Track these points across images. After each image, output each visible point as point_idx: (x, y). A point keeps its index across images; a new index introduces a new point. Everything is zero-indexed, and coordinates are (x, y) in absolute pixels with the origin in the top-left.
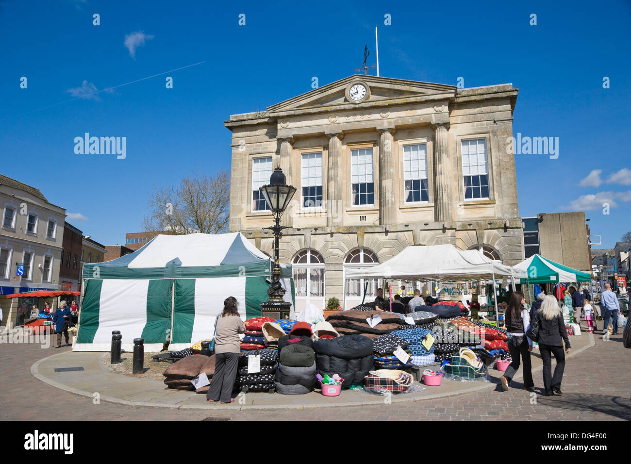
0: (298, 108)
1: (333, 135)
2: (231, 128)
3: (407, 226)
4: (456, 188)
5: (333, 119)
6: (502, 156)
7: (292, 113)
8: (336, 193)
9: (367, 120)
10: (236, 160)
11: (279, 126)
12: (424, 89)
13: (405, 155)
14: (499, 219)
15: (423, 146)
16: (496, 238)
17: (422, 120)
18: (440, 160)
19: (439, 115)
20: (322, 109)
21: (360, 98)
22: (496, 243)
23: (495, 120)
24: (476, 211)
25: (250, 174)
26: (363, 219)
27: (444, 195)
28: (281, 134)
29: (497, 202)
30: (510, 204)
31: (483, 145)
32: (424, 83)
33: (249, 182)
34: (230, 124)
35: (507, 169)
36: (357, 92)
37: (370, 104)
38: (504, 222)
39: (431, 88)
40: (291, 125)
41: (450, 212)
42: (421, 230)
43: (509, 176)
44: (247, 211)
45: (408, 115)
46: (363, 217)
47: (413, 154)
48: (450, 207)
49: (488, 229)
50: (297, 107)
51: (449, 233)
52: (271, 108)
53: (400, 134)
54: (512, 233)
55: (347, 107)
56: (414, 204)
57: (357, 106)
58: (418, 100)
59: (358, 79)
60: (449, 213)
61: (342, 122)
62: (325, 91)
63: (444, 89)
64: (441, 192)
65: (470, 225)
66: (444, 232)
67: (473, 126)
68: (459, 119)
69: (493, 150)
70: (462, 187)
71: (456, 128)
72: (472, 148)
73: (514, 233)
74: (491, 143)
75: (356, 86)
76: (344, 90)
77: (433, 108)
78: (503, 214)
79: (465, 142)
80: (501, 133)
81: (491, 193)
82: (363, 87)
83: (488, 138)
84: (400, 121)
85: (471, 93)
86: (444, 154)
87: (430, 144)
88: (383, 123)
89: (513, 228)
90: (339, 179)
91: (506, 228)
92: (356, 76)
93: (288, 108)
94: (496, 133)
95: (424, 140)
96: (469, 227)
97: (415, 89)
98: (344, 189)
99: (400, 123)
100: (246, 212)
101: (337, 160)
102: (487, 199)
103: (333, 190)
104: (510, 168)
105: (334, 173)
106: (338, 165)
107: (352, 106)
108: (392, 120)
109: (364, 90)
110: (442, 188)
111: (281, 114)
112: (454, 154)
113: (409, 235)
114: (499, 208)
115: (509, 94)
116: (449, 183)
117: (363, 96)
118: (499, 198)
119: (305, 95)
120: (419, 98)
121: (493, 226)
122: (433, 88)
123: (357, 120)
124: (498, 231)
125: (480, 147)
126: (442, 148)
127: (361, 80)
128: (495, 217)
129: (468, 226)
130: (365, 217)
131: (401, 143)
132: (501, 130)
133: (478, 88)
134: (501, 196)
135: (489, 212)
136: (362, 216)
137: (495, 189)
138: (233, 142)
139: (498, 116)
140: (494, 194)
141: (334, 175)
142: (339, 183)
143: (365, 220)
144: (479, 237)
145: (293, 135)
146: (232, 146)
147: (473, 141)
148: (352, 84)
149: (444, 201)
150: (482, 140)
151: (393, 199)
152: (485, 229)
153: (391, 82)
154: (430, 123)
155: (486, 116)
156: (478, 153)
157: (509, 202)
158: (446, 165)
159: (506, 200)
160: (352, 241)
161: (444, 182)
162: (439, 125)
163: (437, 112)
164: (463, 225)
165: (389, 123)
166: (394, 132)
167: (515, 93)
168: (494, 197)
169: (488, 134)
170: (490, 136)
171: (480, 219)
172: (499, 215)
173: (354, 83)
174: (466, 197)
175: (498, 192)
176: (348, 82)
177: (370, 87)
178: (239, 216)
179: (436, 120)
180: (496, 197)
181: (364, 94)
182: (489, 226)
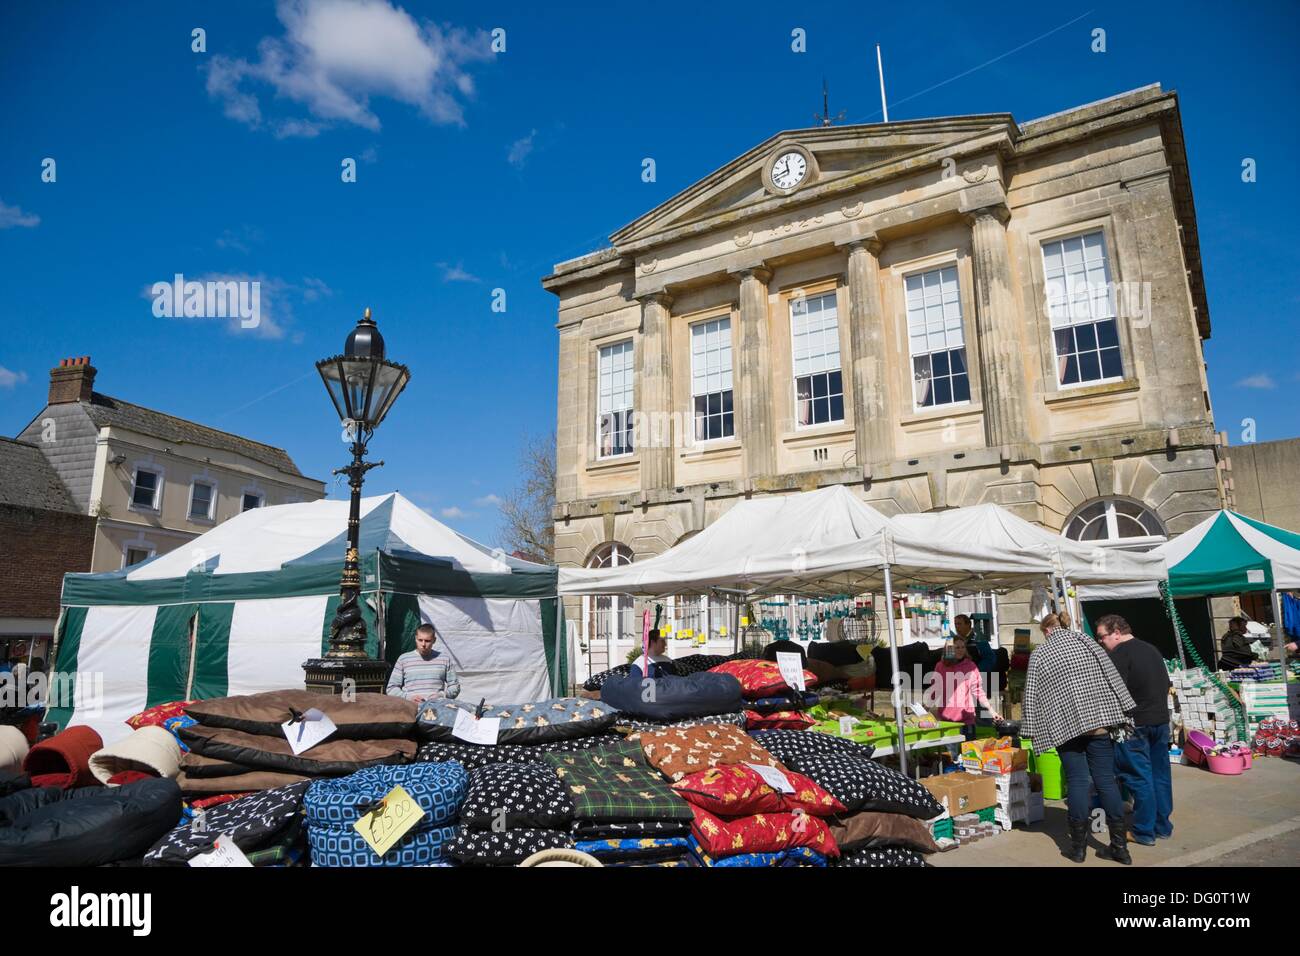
0: (671, 227)
1: (745, 274)
2: (557, 291)
3: (913, 463)
4: (1034, 362)
5: (743, 239)
6: (1149, 268)
8: (755, 402)
9: (814, 230)
10: (566, 354)
11: (638, 271)
12: (933, 136)
13: (910, 298)
14: (1152, 427)
15: (950, 270)
16: (1147, 477)
17: (937, 208)
18: (987, 297)
19: (976, 190)
20: (718, 220)
21: (794, 183)
22: (1148, 491)
23: (1123, 179)
24: (1090, 412)
25: (593, 382)
26: (821, 457)
27: (999, 381)
28: (643, 286)
29: (1144, 384)
30: (1180, 387)
31: (1098, 248)
32: (932, 121)
33: (592, 396)
34: (553, 283)
35: (1163, 297)
36: (788, 170)
37: (816, 191)
38: (1165, 435)
40: (662, 264)
41: (1019, 420)
42: (948, 471)
43: (1173, 314)
44: (588, 459)
45: (904, 203)
46: (821, 451)
47: (929, 293)
48: (1017, 407)
49: (1123, 456)
50: (668, 225)
51: (1017, 473)
52: (618, 236)
53: (894, 251)
54: (1189, 462)
55: (767, 206)
56: (936, 409)
57: (788, 200)
58: (921, 164)
59: (788, 141)
60: (1015, 424)
61: (763, 242)
62: (722, 179)
63: (981, 127)
64: (993, 373)
65: (1075, 449)
66: (1005, 472)
67: (1069, 203)
68: (1032, 194)
69: (1123, 256)
70: (1048, 357)
71: (1025, 215)
72: (1070, 258)
73: (1195, 460)
74: (1118, 238)
75: (784, 158)
76: (760, 171)
77: (962, 175)
78: (1162, 415)
79: (1050, 246)
80: (1141, 210)
81: (1126, 363)
82: (799, 157)
83: (1109, 227)
84: (887, 219)
85: (1055, 125)
86: (995, 280)
87: (964, 263)
88: (849, 230)
89: (1192, 448)
90: (760, 369)
91: (1171, 451)
92: (783, 136)
93: (650, 229)
94: (1127, 211)
95: (950, 256)
96: (1072, 456)
97: (913, 139)
98: (777, 390)
99: (887, 222)
100: (586, 461)
101: (756, 327)
102: (1118, 379)
103: (749, 396)
104: (1172, 295)
105: (750, 357)
106: (758, 339)
107: (779, 202)
108: (869, 220)
109: (803, 162)
110: (994, 363)
111: (638, 245)
112: (1025, 278)
113: (919, 486)
114: (1150, 399)
115: (1151, 109)
116: (1011, 349)
117: (802, 177)
118: (1148, 373)
119: (683, 197)
120: (923, 157)
121: (1135, 447)
122: (955, 128)
123: (793, 232)
124: (1151, 460)
125: (1093, 254)
126: (988, 266)
127: (794, 141)
128: (1140, 423)
129: (1071, 452)
130: (826, 450)
131: (896, 271)
132: (1141, 203)
133: (1072, 110)
134: (1153, 368)
135: (1125, 413)
136: (818, 449)
137: (1136, 352)
138: (560, 319)
139: (1128, 169)
140: (1134, 365)
141: (750, 361)
142: (760, 378)
143: (826, 457)
144: (1103, 478)
145: (666, 286)
146: (559, 327)
147: (1072, 241)
148: (774, 156)
149: (1002, 395)
150: (1095, 236)
151: (881, 404)
152: (1115, 458)
153: (858, 133)
154: (956, 212)
155: (1098, 175)
156: (1087, 269)
157: (1177, 383)
158: (1003, 305)
159: (1167, 376)
161: (999, 347)
162: (979, 213)
163: (972, 184)
164: (1058, 452)
165: (863, 227)
166: (878, 246)
167: (1169, 104)
168: (1135, 373)
169: (1108, 218)
170: (1112, 222)
171: (1101, 432)
172: (1153, 418)
173: (778, 153)
174: (1065, 381)
175: (1143, 358)
176: (766, 153)
177: (816, 154)
178: (573, 470)
179: (971, 202)
180: (1141, 375)
181: (803, 171)
182: (1127, 448)
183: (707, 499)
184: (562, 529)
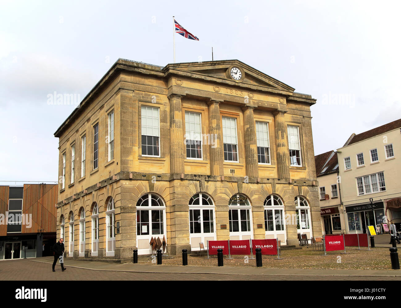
1: (216, 102)
5: (217, 89)
6: (308, 140)
14: (308, 180)
16: (307, 192)
17: (272, 106)
19: (282, 105)
21: (238, 79)
22: (307, 195)
23: (304, 116)
24: (297, 173)
26: (233, 172)
27: (286, 161)
28: (176, 90)
29: (307, 169)
30: (313, 171)
35: (310, 149)
37: (245, 86)
39: (281, 85)
40: (184, 84)
43: (312, 153)
45: (265, 100)
48: (289, 169)
49: (304, 186)
55: (230, 83)
57: (237, 84)
59: (237, 64)
61: (223, 93)
65: (295, 182)
67: (293, 117)
69: (303, 135)
73: (315, 189)
74: (302, 130)
75: (235, 69)
76: (227, 69)
77: (278, 99)
78: (309, 177)
80: (306, 125)
81: (303, 163)
82: (239, 71)
83: (301, 127)
84: (260, 103)
86: (285, 133)
88: (250, 102)
94: (304, 124)
97: (272, 83)
103: (219, 147)
108: (256, 101)
109: (241, 73)
110: (285, 156)
114: (307, 173)
117: (240, 78)
121: (306, 184)
123: (233, 94)
124: (309, 188)
126: (283, 128)
127: (239, 65)
132: (306, 123)
134: (308, 165)
135: (303, 175)
137: (305, 160)
140: (305, 164)
144: (300, 191)
148: (232, 66)
149: (287, 165)
151: (257, 160)
152: (302, 186)
154: (276, 109)
155: (299, 112)
156: (295, 135)
157: (312, 170)
158: (285, 141)
159: (310, 168)
160: (234, 188)
163: (280, 103)
165: (254, 103)
168: (305, 166)
169: (301, 124)
171: (299, 179)
175: (307, 163)
176: (230, 63)
177: (245, 73)
178: (130, 158)
179: (280, 108)
180: (306, 166)
181: (241, 76)
182: (304, 184)
184: (126, 184)
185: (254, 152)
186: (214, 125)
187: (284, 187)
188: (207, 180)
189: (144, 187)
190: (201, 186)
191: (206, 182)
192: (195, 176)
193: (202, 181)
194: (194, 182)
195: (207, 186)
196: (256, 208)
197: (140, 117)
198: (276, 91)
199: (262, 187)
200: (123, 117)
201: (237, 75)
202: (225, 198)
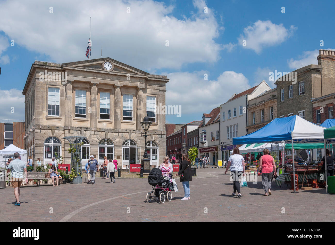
1: (95, 84)
3: (126, 130)
5: (95, 76)
7: (76, 69)
8: (96, 112)
14: (159, 131)
16: (157, 138)
17: (134, 84)
18: (140, 104)
20: (91, 71)
22: (157, 140)
23: (160, 90)
27: (141, 119)
28: (68, 78)
29: (158, 124)
30: (163, 125)
42: (132, 133)
44: (46, 115)
45: (128, 82)
49: (155, 134)
54: (163, 137)
55: (103, 72)
56: (126, 121)
57: (108, 73)
61: (99, 79)
64: (140, 117)
66: (141, 134)
74: (158, 99)
75: (107, 63)
76: (102, 63)
77: (139, 80)
78: (161, 129)
79: (148, 97)
82: (111, 64)
83: (157, 97)
84: (125, 84)
86: (142, 101)
88: (118, 83)
89: (163, 135)
91: (161, 135)
92: (108, 58)
93: (73, 66)
94: (160, 95)
96: (148, 133)
97: (133, 71)
102: (155, 122)
103: (94, 111)
107: (105, 72)
111: (70, 68)
114: (159, 126)
117: (110, 69)
121: (157, 133)
123: (106, 79)
124: (159, 136)
127: (110, 60)
134: (160, 122)
135: (156, 128)
136: (105, 124)
137: (158, 118)
139: (161, 88)
140: (157, 120)
141: (95, 103)
143: (106, 126)
144: (152, 137)
145: (74, 80)
147: (151, 97)
148: (105, 62)
151: (120, 118)
152: (154, 134)
154: (137, 87)
155: (157, 88)
156: (152, 103)
158: (141, 106)
159: (161, 123)
160: (103, 135)
161: (141, 113)
162: (140, 89)
163: (140, 83)
165: (121, 83)
169: (157, 95)
172: (159, 129)
173: (107, 61)
175: (159, 120)
176: (104, 60)
177: (114, 65)
178: (41, 117)
179: (140, 86)
180: (158, 122)
181: (111, 67)
182: (155, 133)
183: (84, 131)
184: (38, 131)
185: (118, 114)
186: (93, 98)
187: (137, 135)
188: (85, 130)
189: (49, 133)
190: (81, 133)
191: (85, 131)
192: (78, 128)
193: (82, 131)
194: (77, 131)
195: (85, 134)
196: (117, 147)
197: (47, 94)
198: (136, 76)
199: (122, 134)
200: (37, 94)
201: (108, 67)
202: (96, 140)
